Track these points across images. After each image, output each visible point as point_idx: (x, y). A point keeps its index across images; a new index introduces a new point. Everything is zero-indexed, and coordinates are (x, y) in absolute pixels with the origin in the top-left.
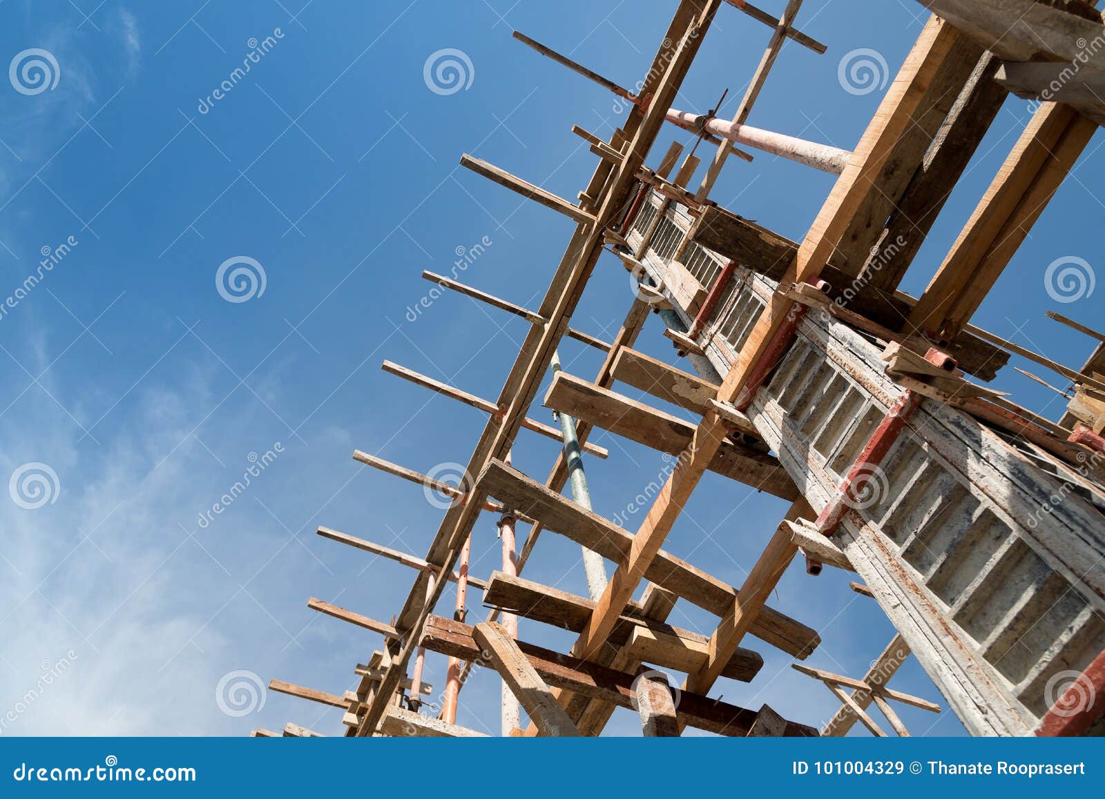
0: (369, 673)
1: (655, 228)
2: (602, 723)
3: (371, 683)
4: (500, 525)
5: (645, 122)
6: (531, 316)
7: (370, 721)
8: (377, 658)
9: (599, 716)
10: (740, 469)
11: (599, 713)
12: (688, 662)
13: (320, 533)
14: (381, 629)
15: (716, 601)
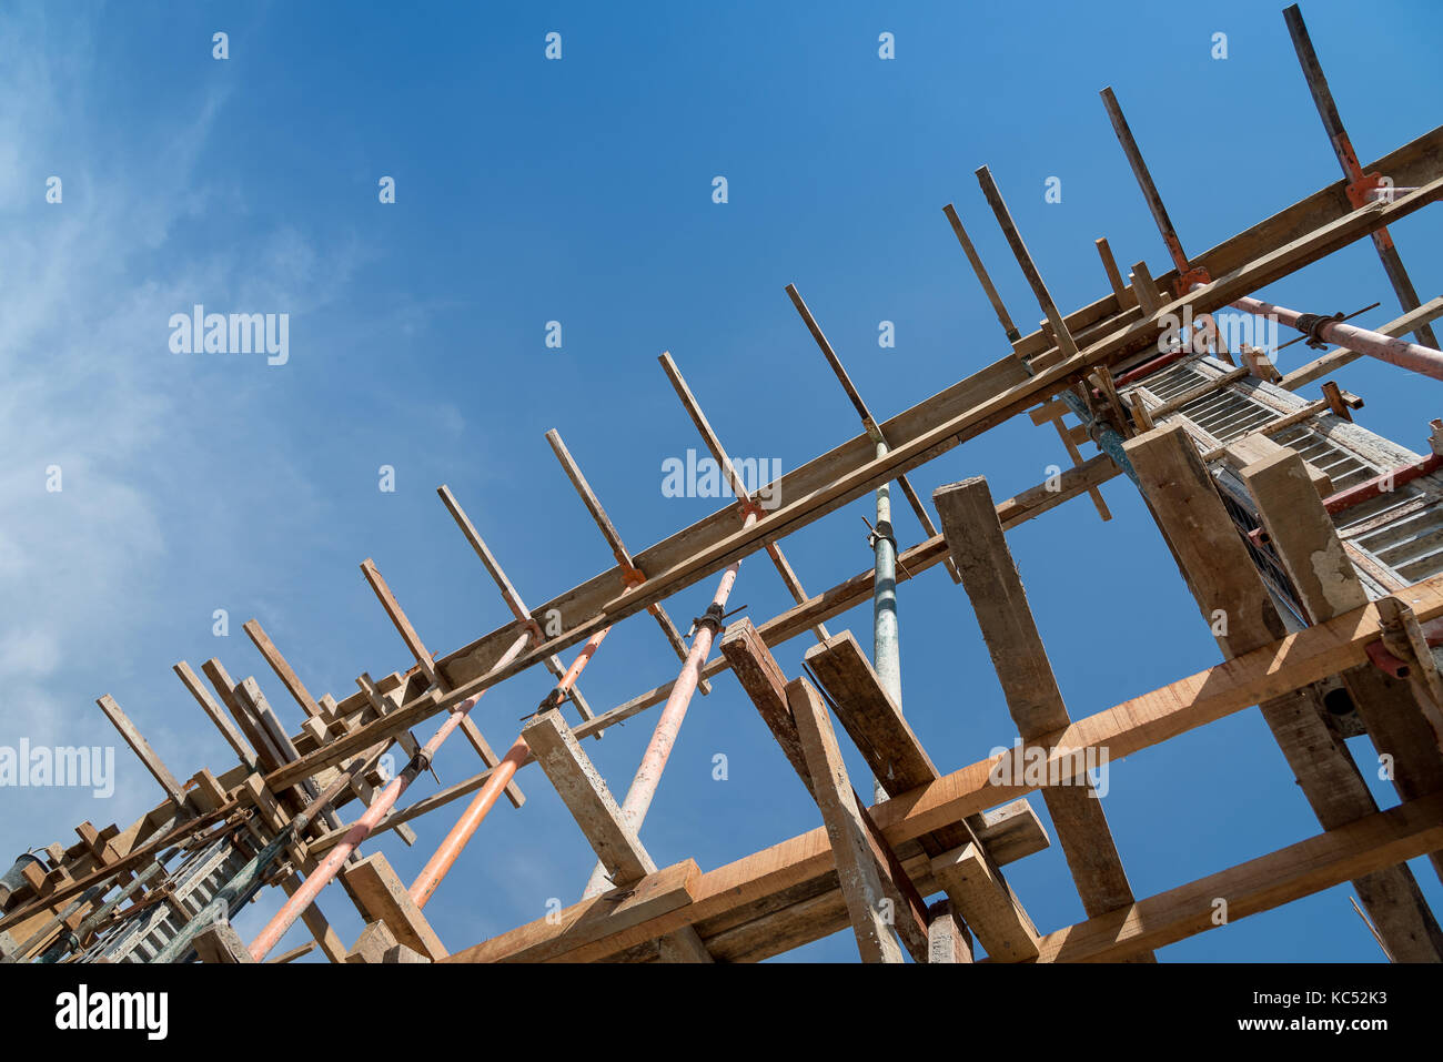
0: (372, 693)
1: (1201, 394)
2: (799, 940)
3: (365, 705)
4: (699, 624)
5: (1232, 278)
6: (872, 423)
7: (352, 744)
8: (393, 682)
9: (804, 927)
10: (1300, 733)
11: (807, 924)
12: (1005, 943)
13: (441, 493)
14: (420, 653)
15: (1104, 889)
